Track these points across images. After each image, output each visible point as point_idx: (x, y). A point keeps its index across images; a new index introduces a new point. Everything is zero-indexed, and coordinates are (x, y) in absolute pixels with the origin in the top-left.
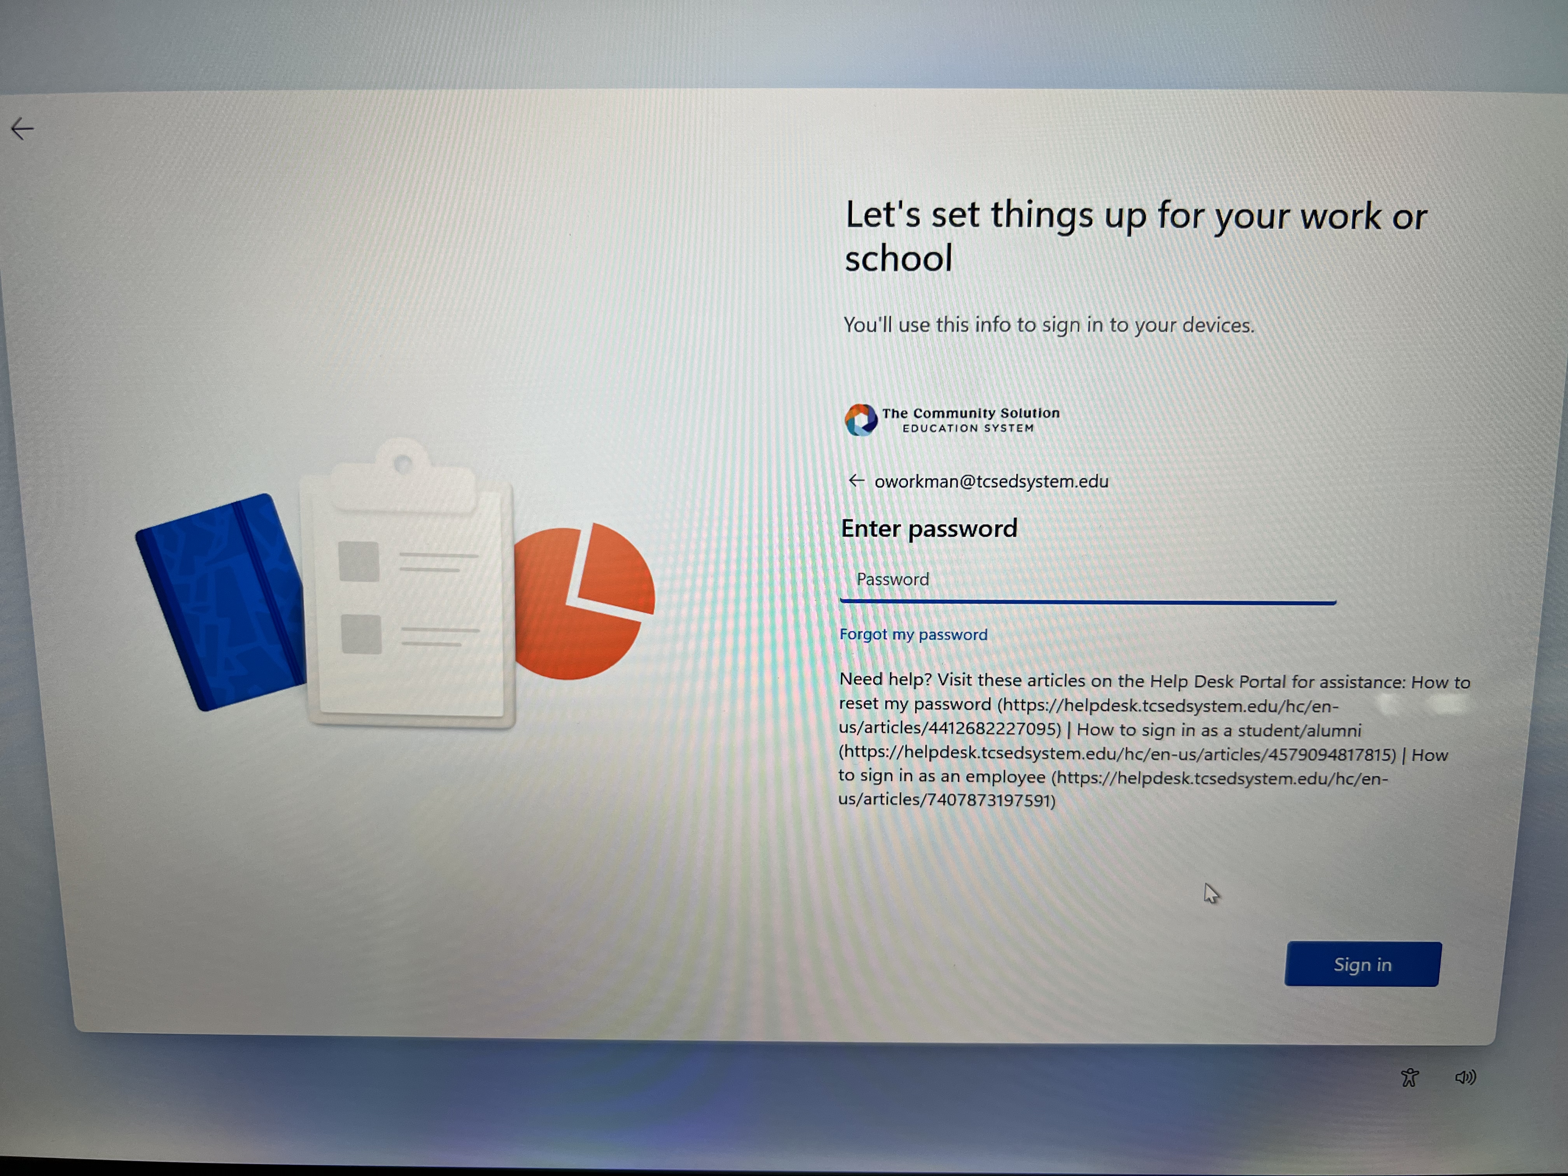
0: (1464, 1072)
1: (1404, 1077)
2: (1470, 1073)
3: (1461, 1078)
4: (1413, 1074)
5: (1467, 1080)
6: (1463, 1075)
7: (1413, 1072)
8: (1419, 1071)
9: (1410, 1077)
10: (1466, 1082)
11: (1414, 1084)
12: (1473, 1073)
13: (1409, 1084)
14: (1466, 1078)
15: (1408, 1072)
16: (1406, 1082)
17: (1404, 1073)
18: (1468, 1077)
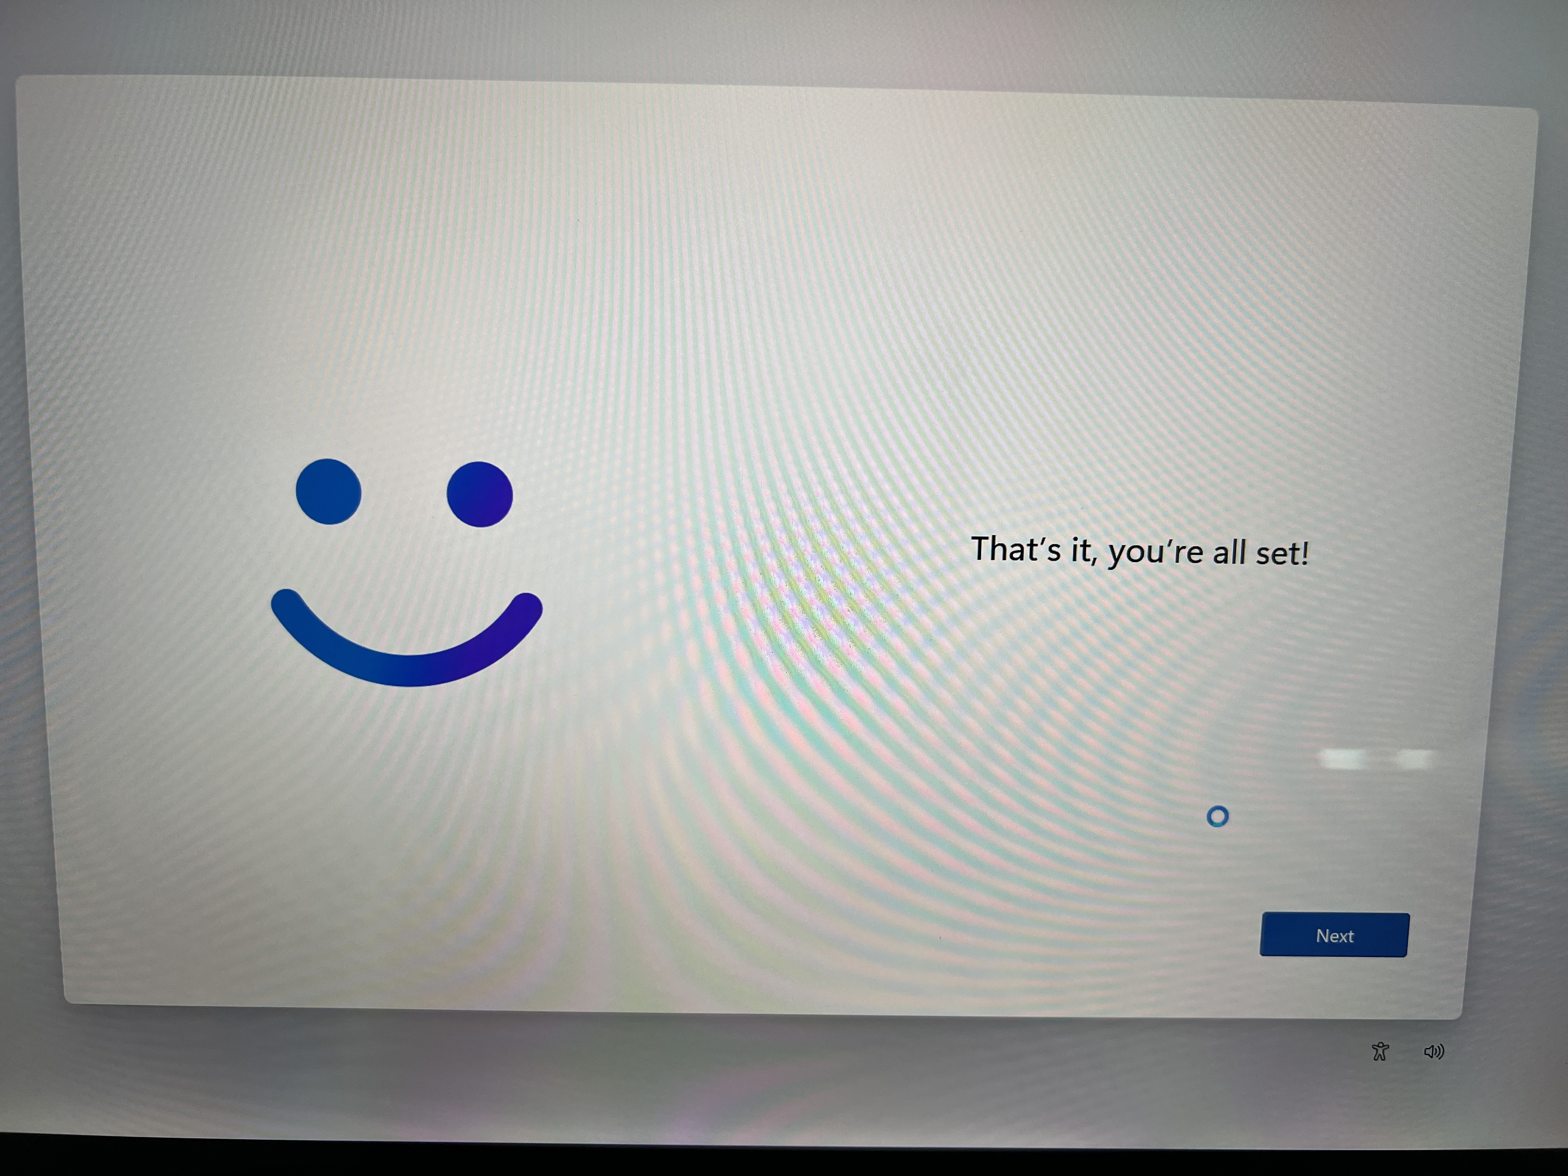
0: (1433, 1046)
1: (1375, 1051)
2: (1439, 1047)
3: (1429, 1052)
4: (1384, 1048)
5: (1435, 1054)
6: (1431, 1049)
7: (1384, 1046)
8: (1390, 1045)
9: (1380, 1051)
10: (1434, 1056)
11: (1384, 1057)
12: (1441, 1047)
13: (1380, 1058)
14: (1434, 1053)
15: (1378, 1046)
16: (1377, 1056)
17: (1374, 1047)
18: (1437, 1052)
